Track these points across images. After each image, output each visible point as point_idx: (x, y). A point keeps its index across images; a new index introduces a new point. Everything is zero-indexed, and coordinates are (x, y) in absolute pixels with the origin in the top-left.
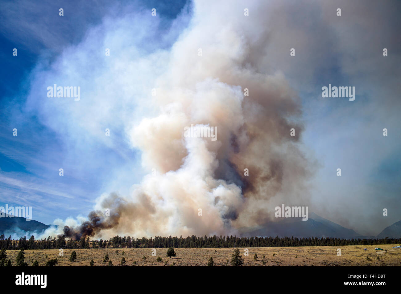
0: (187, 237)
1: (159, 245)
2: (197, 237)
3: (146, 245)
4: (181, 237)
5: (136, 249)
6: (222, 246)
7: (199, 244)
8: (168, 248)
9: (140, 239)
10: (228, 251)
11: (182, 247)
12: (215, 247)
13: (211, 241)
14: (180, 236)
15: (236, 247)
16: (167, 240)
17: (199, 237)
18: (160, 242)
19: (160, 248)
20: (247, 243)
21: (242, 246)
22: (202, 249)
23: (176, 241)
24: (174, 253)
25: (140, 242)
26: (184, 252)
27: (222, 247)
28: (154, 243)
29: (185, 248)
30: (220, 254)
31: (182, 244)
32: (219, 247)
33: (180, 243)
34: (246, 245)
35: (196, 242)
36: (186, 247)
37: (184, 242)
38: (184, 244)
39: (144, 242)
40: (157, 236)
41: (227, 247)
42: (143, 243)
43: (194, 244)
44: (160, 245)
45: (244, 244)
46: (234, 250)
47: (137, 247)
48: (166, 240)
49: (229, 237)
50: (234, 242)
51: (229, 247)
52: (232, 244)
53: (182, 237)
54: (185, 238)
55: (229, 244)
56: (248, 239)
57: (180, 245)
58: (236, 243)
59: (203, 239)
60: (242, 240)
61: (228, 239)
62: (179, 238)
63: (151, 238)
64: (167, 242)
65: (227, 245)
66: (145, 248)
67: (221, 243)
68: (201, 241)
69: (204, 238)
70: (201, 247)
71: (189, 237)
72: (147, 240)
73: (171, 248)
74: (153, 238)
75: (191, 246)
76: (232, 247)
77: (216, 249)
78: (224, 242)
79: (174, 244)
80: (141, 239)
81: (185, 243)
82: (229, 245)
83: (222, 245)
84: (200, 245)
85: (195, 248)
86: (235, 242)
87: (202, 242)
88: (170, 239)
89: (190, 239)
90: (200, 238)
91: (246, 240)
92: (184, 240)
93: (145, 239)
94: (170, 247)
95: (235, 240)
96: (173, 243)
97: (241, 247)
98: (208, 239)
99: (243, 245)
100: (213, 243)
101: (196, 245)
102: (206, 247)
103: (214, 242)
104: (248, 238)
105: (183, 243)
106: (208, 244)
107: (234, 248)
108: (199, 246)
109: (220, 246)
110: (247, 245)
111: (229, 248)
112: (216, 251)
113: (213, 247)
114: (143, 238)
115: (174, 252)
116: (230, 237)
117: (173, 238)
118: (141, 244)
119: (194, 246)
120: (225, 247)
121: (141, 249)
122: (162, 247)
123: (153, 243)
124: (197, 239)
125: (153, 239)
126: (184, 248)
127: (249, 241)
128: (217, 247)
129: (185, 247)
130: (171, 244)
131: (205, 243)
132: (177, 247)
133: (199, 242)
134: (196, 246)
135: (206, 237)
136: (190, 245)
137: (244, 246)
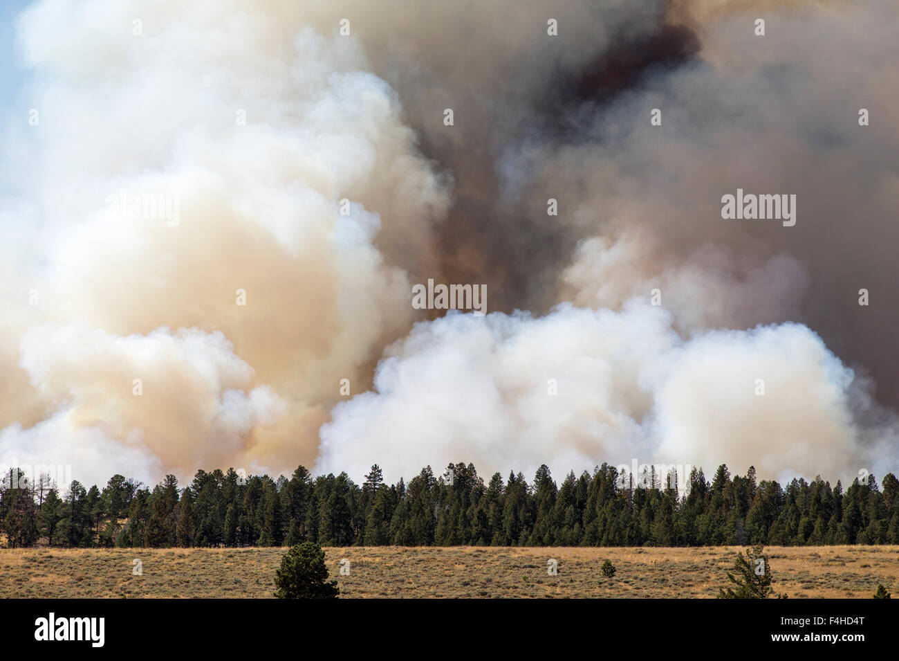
0: (418, 473)
1: (226, 529)
2: (484, 477)
3: (134, 527)
4: (376, 473)
5: (68, 552)
6: (655, 534)
7: (499, 521)
8: (285, 549)
9: (95, 488)
10: (695, 568)
11: (383, 541)
12: (610, 543)
13: (582, 505)
14: (369, 471)
15: (749, 544)
16: (277, 496)
17: (497, 478)
18: (230, 507)
19: (232, 550)
20: (826, 519)
21: (794, 533)
22: (519, 553)
23: (338, 500)
24: (327, 581)
25: (94, 512)
26: (395, 571)
27: (655, 543)
28: (193, 517)
29: (401, 549)
30: (640, 584)
31: (385, 524)
32: (638, 540)
33: (370, 517)
34: (817, 531)
35: (474, 510)
36: (410, 541)
37: (398, 510)
38: (395, 518)
39: (125, 505)
40: (209, 471)
41: (693, 542)
42: (114, 515)
43: (467, 522)
44: (233, 526)
45: (804, 520)
46: (732, 565)
47: (76, 539)
48: (269, 498)
49: (702, 480)
50: (735, 509)
51: (700, 544)
52: (722, 521)
53: (384, 474)
54: (402, 485)
55: (702, 522)
56: (838, 489)
57: (371, 531)
58: (749, 513)
59: (524, 486)
60: (793, 501)
61: (698, 485)
62: (359, 479)
63: (171, 479)
64: (277, 507)
65: (690, 527)
66: (130, 545)
67: (651, 516)
68: (509, 504)
69: (530, 480)
70: (513, 540)
71: (426, 475)
72: (143, 495)
73: (301, 547)
74: (185, 482)
75: (444, 534)
76: (721, 541)
77: (610, 557)
78: (669, 510)
79: (323, 524)
80: (102, 485)
81: (405, 516)
82: (702, 528)
83: (657, 528)
84: (507, 525)
85: (469, 549)
86: (744, 509)
87: (515, 511)
88: (302, 486)
89: (437, 488)
90: (505, 481)
91: (824, 497)
92: (395, 494)
93: (130, 488)
94: (297, 539)
95: (743, 498)
96: (322, 513)
97: (785, 544)
98: (559, 487)
99: (801, 529)
100: (593, 517)
101: (474, 531)
102: (543, 545)
103: (604, 511)
104: (833, 486)
105: (385, 514)
106: (559, 523)
107: (739, 549)
108: (497, 534)
109: (639, 531)
110: (825, 530)
111: (705, 549)
112: (609, 570)
113: (594, 541)
114: (117, 479)
115: (324, 572)
116: (710, 478)
117: (321, 481)
118: (100, 518)
119: (461, 533)
120: (676, 541)
121: (103, 552)
122: (248, 538)
123: (181, 516)
124: (482, 488)
125: (180, 487)
126: (393, 550)
127: (839, 504)
128: (621, 544)
129: (401, 543)
130: (308, 522)
131: (541, 511)
132: (347, 543)
133: (500, 507)
134: (480, 534)
135: (543, 476)
136: (438, 530)
137: (807, 536)
